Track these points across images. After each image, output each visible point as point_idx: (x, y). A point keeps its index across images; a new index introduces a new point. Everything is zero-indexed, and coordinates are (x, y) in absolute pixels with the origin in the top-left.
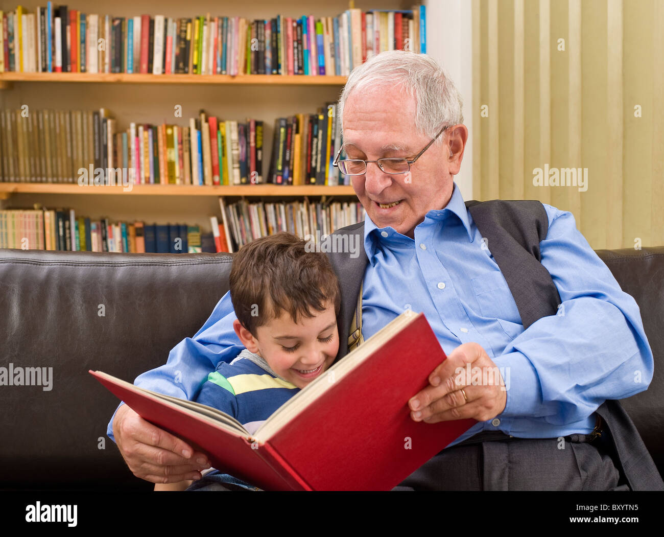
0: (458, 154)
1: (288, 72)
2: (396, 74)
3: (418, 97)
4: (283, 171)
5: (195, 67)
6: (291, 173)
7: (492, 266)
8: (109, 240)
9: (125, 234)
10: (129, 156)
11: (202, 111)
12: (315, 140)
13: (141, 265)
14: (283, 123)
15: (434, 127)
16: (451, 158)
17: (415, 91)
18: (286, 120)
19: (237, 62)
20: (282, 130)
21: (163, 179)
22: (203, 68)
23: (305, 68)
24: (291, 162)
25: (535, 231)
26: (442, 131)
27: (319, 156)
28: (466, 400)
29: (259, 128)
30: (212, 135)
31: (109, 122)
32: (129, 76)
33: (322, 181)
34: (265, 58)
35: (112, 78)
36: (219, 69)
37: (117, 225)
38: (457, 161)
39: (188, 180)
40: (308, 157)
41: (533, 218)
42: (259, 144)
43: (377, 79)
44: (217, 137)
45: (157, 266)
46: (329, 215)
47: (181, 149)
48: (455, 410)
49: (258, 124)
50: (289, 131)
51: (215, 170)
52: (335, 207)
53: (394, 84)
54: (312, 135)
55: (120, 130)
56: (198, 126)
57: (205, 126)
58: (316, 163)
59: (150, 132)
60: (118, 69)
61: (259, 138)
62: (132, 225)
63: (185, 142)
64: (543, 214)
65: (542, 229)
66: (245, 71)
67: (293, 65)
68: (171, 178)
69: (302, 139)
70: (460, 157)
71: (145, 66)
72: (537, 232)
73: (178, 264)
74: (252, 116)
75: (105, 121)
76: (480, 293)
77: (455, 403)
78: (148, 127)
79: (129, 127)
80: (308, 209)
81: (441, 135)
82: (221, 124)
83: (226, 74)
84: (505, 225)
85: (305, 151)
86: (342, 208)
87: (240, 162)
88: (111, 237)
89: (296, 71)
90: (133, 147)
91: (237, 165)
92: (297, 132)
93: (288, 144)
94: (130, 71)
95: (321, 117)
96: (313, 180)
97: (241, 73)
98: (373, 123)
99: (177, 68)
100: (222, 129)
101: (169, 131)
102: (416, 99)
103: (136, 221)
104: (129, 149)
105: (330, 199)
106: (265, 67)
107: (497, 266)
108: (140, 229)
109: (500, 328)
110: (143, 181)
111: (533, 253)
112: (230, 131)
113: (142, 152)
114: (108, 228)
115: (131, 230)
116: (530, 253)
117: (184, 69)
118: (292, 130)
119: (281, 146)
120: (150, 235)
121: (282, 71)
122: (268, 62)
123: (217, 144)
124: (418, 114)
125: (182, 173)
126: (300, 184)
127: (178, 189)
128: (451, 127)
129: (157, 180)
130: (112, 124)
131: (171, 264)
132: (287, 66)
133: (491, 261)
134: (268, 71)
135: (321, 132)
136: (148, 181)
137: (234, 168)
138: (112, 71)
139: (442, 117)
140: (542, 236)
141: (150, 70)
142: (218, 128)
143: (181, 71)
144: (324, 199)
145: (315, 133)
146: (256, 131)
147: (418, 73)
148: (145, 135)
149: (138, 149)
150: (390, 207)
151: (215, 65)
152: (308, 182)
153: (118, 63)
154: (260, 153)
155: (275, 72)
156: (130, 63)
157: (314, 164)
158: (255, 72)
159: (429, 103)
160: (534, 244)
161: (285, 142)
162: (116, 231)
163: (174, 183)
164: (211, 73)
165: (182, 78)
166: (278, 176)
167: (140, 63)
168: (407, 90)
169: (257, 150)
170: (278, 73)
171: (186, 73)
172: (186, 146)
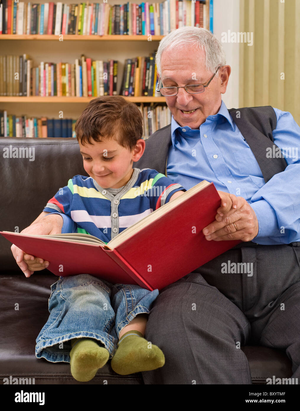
0: (225, 82)
1: (133, 33)
2: (192, 39)
3: (206, 51)
4: (129, 88)
5: (79, 31)
6: (133, 90)
7: (245, 145)
8: (26, 128)
9: (36, 124)
10: (40, 81)
11: (83, 55)
12: (148, 71)
13: (44, 145)
14: (130, 62)
15: (215, 67)
16: (222, 84)
17: (204, 48)
18: (131, 60)
19: (103, 28)
20: (129, 66)
21: (59, 93)
22: (84, 31)
23: (143, 31)
24: (134, 84)
25: (269, 124)
26: (218, 69)
27: (150, 80)
28: (236, 229)
29: (116, 65)
30: (88, 69)
31: (29, 62)
32: (41, 36)
33: (151, 94)
34: (119, 26)
35: (31, 37)
36: (93, 32)
37: (31, 119)
38: (225, 86)
39: (73, 94)
40: (144, 81)
41: (268, 117)
42: (115, 74)
43: (183, 41)
44: (91, 70)
45: (54, 145)
46: (155, 113)
47: (70, 77)
48: (230, 235)
49: (115, 62)
50: (133, 66)
51: (89, 88)
52: (158, 109)
53: (192, 44)
54: (146, 69)
55: (34, 66)
56: (80, 64)
57: (84, 64)
58: (148, 84)
59: (52, 67)
60: (34, 32)
61: (115, 70)
62: (40, 119)
63: (72, 73)
64: (274, 114)
65: (273, 123)
66: (108, 33)
67: (136, 29)
68: (64, 92)
69: (140, 70)
70: (226, 84)
71: (50, 31)
72: (270, 125)
73: (66, 144)
74: (112, 58)
75: (26, 61)
76: (239, 160)
77: (229, 231)
78: (51, 64)
79: (40, 64)
80: (143, 110)
81: (218, 71)
82: (94, 63)
83: (97, 35)
84: (252, 122)
85: (142, 78)
86: (163, 109)
87: (104, 84)
88: (28, 126)
89: (138, 32)
90: (42, 75)
91: (102, 85)
92: (138, 66)
93: (132, 73)
94: (42, 33)
95: (152, 58)
96: (146, 94)
97: (106, 34)
98: (181, 66)
99: (69, 32)
100: (94, 66)
101: (63, 67)
102: (205, 52)
103: (42, 117)
104: (40, 77)
105: (156, 104)
106: (119, 31)
107: (248, 145)
108: (45, 121)
109: (250, 180)
110: (47, 95)
111: (269, 137)
112: (99, 66)
113: (47, 78)
114: (26, 121)
115: (40, 122)
116: (267, 137)
117: (72, 32)
118: (134, 65)
119: (128, 75)
120: (51, 125)
121: (130, 33)
122: (122, 28)
123: (91, 74)
124: (206, 60)
125: (70, 90)
126: (138, 96)
127: (68, 99)
128: (223, 67)
129: (55, 93)
130: (30, 63)
131: (62, 144)
132: (132, 30)
133: (245, 142)
134: (122, 33)
135: (151, 67)
136: (50, 95)
137: (100, 87)
138: (31, 33)
139: (218, 62)
140: (274, 127)
141: (53, 33)
142: (92, 65)
143: (71, 33)
144: (152, 104)
145: (148, 67)
146: (113, 66)
147: (204, 37)
148: (49, 69)
149: (45, 76)
150: (190, 113)
151: (91, 30)
152: (143, 95)
153: (35, 29)
154: (115, 79)
155: (125, 33)
156: (42, 28)
157: (147, 85)
158: (114, 33)
159: (212, 54)
160: (269, 132)
161: (131, 72)
162: (31, 124)
163: (65, 95)
164: (88, 34)
165: (72, 37)
166: (126, 91)
167: (47, 29)
168: (200, 47)
169: (114, 77)
170: (127, 34)
171: (74, 34)
172: (73, 75)
